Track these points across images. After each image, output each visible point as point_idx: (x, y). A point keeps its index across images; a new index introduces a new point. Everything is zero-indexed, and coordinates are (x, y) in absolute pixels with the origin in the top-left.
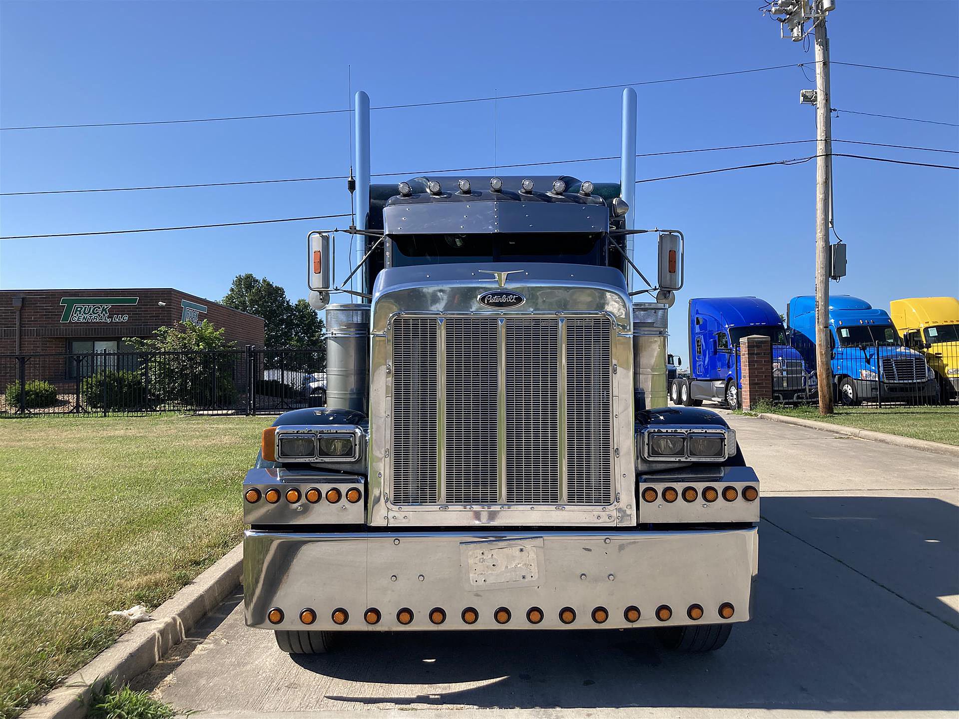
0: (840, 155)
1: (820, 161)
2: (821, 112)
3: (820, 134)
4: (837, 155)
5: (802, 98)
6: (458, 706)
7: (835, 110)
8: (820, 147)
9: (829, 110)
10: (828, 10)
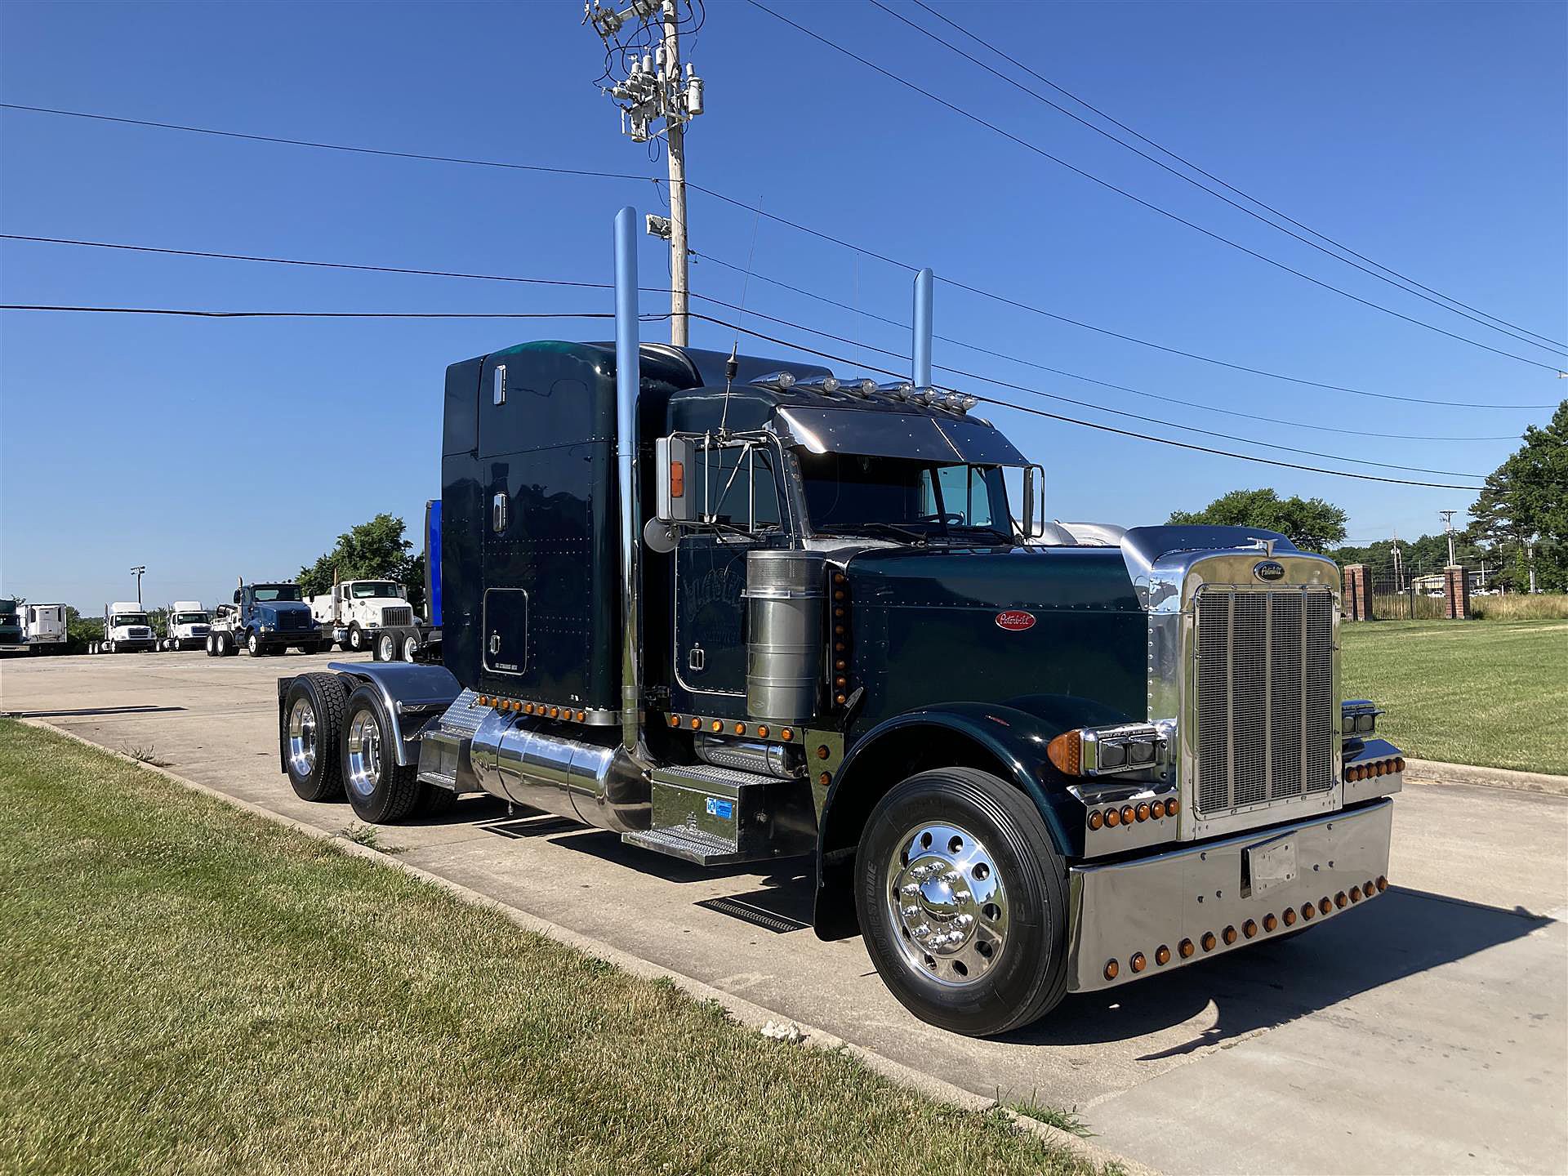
0: (701, 317)
1: (677, 321)
2: (677, 253)
3: (677, 283)
4: (698, 316)
5: (649, 227)
6: (1256, 1031)
7: (693, 253)
8: (677, 303)
9: (687, 252)
10: (694, 113)
